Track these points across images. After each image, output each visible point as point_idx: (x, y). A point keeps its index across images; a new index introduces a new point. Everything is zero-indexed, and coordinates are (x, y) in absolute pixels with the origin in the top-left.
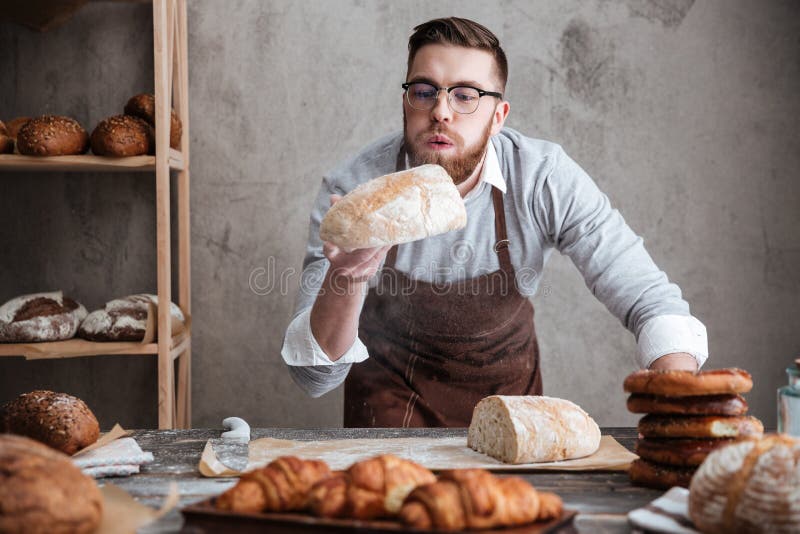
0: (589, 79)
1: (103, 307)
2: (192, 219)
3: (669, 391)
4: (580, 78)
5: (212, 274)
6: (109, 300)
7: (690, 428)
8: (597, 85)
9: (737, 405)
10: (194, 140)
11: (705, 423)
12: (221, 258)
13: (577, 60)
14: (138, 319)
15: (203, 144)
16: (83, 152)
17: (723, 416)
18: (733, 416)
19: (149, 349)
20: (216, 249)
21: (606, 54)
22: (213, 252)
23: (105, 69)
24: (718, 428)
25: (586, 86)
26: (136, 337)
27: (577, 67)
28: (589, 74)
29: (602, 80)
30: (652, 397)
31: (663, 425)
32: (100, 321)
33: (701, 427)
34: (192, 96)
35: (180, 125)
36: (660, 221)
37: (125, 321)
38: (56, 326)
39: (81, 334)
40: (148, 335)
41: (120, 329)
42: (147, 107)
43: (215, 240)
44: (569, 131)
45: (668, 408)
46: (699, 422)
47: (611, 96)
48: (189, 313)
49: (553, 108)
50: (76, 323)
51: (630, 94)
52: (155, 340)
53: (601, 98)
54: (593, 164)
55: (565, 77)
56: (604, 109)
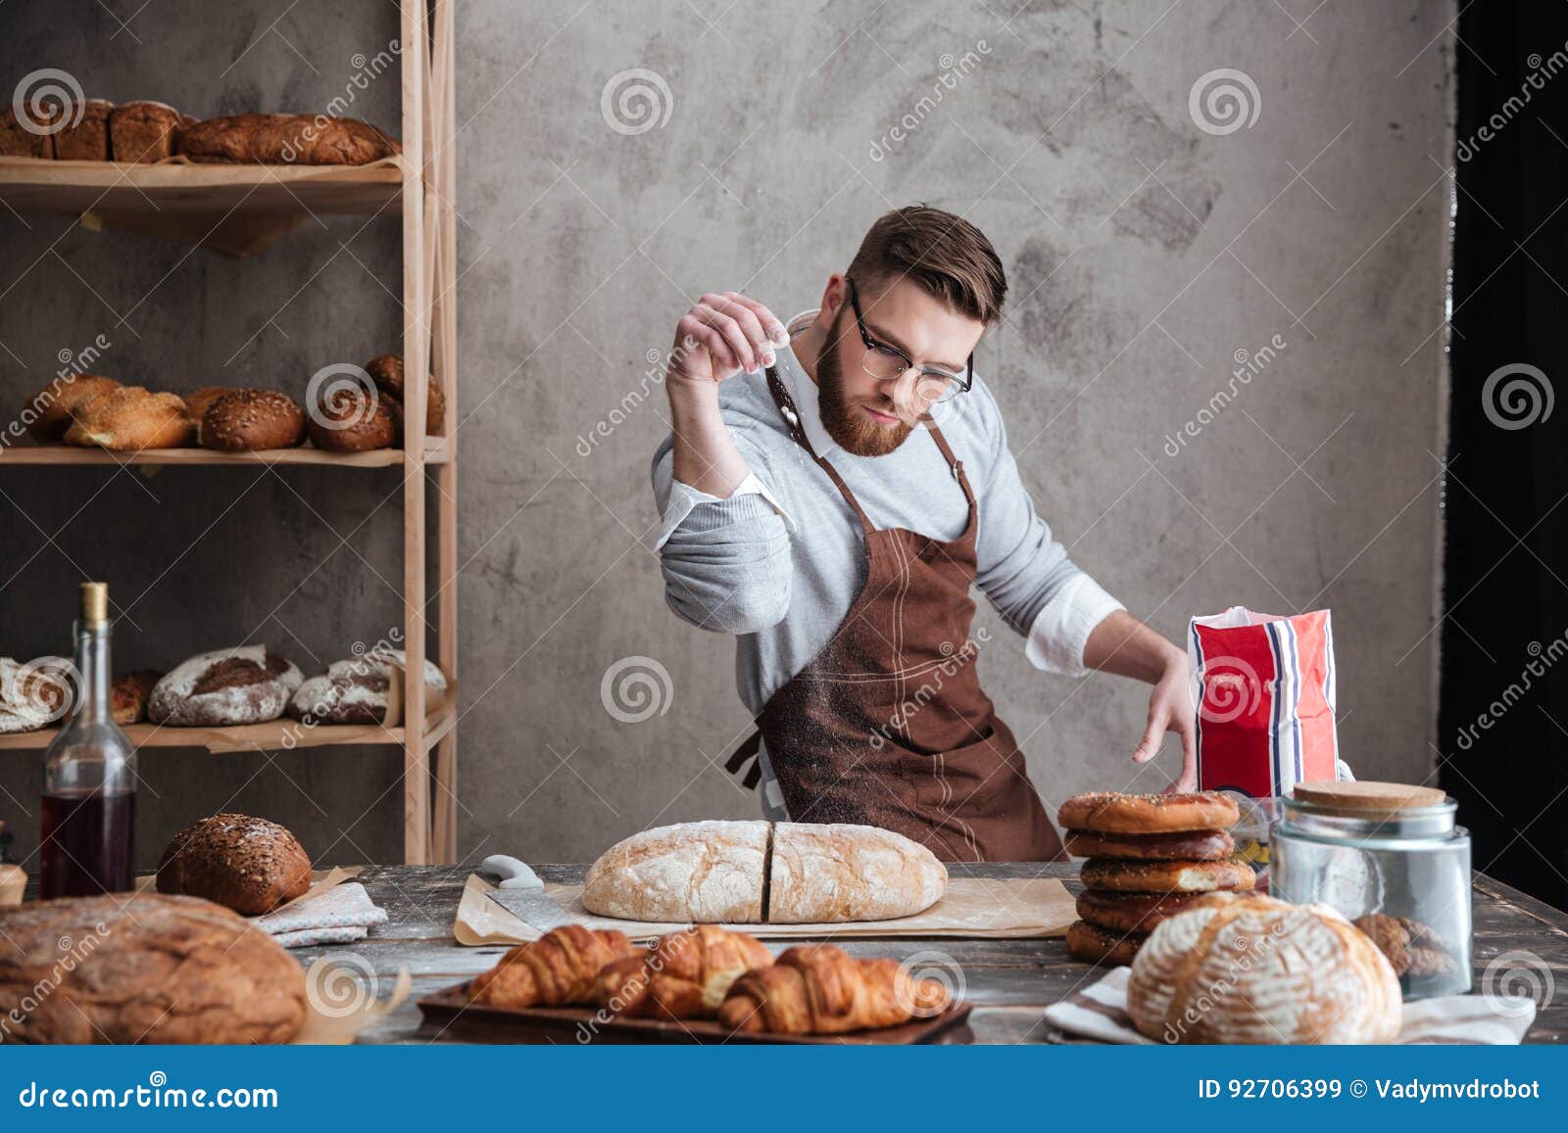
0: (1054, 327)
1: (326, 672)
2: (460, 532)
3: (1117, 826)
4: (1041, 325)
5: (490, 616)
6: (335, 660)
7: (1149, 878)
8: (1066, 335)
9: (1217, 845)
10: (463, 415)
11: (1169, 873)
12: (504, 591)
13: (1037, 297)
14: (376, 691)
15: (478, 422)
16: (296, 444)
17: (1194, 861)
18: (1212, 861)
19: (391, 735)
20: (496, 578)
21: (1080, 290)
22: (491, 584)
23: (334, 313)
24: (1188, 879)
25: (1051, 336)
26: (371, 717)
27: (1036, 308)
28: (1054, 321)
29: (1075, 328)
30: (1096, 834)
31: (1113, 873)
32: (321, 694)
33: (1164, 877)
34: (463, 349)
35: (443, 399)
36: (1162, 538)
37: (357, 694)
38: (254, 702)
39: (291, 713)
40: (391, 715)
41: (349, 706)
42: (393, 375)
43: (494, 565)
44: (1025, 404)
45: (1118, 850)
46: (1161, 870)
47: (1089, 352)
48: (455, 676)
49: (1002, 368)
50: (285, 695)
51: (1115, 348)
52: (401, 723)
53: (1074, 355)
54: (1063, 452)
55: (1020, 324)
56: (1079, 371)
